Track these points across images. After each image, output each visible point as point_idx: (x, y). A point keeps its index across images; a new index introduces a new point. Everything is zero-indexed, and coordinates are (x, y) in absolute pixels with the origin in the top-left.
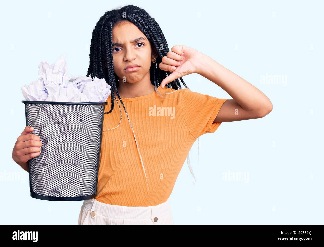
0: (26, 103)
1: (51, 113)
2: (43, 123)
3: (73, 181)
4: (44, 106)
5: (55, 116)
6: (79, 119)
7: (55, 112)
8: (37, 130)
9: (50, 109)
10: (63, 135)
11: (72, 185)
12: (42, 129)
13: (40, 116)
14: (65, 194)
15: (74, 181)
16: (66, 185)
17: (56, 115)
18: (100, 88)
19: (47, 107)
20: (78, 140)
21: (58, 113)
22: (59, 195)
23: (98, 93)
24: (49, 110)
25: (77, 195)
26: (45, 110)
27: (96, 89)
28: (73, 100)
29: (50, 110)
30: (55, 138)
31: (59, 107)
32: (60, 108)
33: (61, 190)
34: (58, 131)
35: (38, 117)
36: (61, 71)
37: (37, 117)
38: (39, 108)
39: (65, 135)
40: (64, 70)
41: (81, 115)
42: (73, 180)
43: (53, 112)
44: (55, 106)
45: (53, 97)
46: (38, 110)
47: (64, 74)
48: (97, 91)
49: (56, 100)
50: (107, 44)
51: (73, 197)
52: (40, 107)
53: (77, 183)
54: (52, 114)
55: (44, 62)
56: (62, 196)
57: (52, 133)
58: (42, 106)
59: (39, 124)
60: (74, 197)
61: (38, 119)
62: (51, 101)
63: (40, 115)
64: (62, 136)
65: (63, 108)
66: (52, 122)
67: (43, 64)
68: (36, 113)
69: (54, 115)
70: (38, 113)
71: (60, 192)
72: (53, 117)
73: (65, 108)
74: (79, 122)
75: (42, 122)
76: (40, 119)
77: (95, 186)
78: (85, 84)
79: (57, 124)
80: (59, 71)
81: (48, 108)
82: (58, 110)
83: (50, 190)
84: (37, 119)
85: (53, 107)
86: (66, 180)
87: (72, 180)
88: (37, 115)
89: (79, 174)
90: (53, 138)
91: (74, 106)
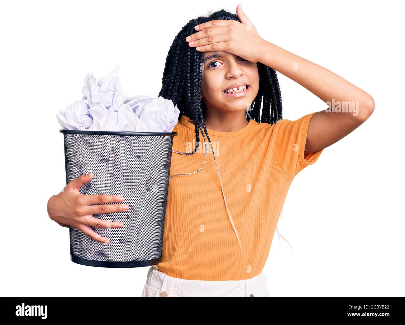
0: (65, 132)
1: (95, 146)
2: (84, 160)
3: (126, 241)
4: (85, 137)
5: (100, 151)
6: (135, 154)
7: (100, 145)
8: (78, 169)
9: (93, 140)
10: (113, 177)
11: (125, 245)
12: (83, 168)
13: (81, 151)
14: (113, 258)
15: (128, 241)
16: (116, 245)
17: (101, 149)
18: (163, 113)
19: (89, 138)
20: (132, 183)
21: (103, 146)
22: (105, 258)
23: (160, 121)
24: (92, 142)
25: (131, 260)
26: (87, 143)
27: (158, 115)
28: (126, 129)
29: (94, 142)
30: (100, 181)
31: (105, 138)
32: (106, 140)
33: (109, 252)
34: (105, 171)
35: (79, 152)
36: (111, 90)
37: (77, 152)
38: (79, 139)
39: (115, 177)
40: (115, 88)
41: (136, 150)
42: (127, 239)
43: (98, 145)
44: (100, 137)
45: (98, 125)
46: (77, 142)
47: (115, 92)
48: (159, 118)
49: (102, 128)
50: (196, 59)
51: (125, 262)
52: (81, 138)
53: (132, 244)
54: (96, 148)
55: (90, 75)
56: (110, 260)
57: (97, 174)
58: (83, 137)
59: (79, 161)
60: (127, 262)
61: (79, 155)
62: (95, 130)
63: (80, 149)
64: (112, 179)
65: (111, 140)
66: (98, 159)
67: (89, 78)
68: (76, 146)
69: (99, 149)
70: (78, 146)
71: (107, 255)
72: (97, 152)
73: (115, 140)
74: (136, 159)
75: (83, 158)
76: (80, 155)
77: (160, 247)
78: (144, 106)
79: (105, 163)
80: (109, 89)
81: (91, 140)
82: (104, 142)
83: (94, 251)
84: (77, 155)
85: (97, 138)
86: (116, 239)
87: (125, 239)
88: (77, 149)
89: (135, 230)
90: (98, 181)
91: (129, 137)
